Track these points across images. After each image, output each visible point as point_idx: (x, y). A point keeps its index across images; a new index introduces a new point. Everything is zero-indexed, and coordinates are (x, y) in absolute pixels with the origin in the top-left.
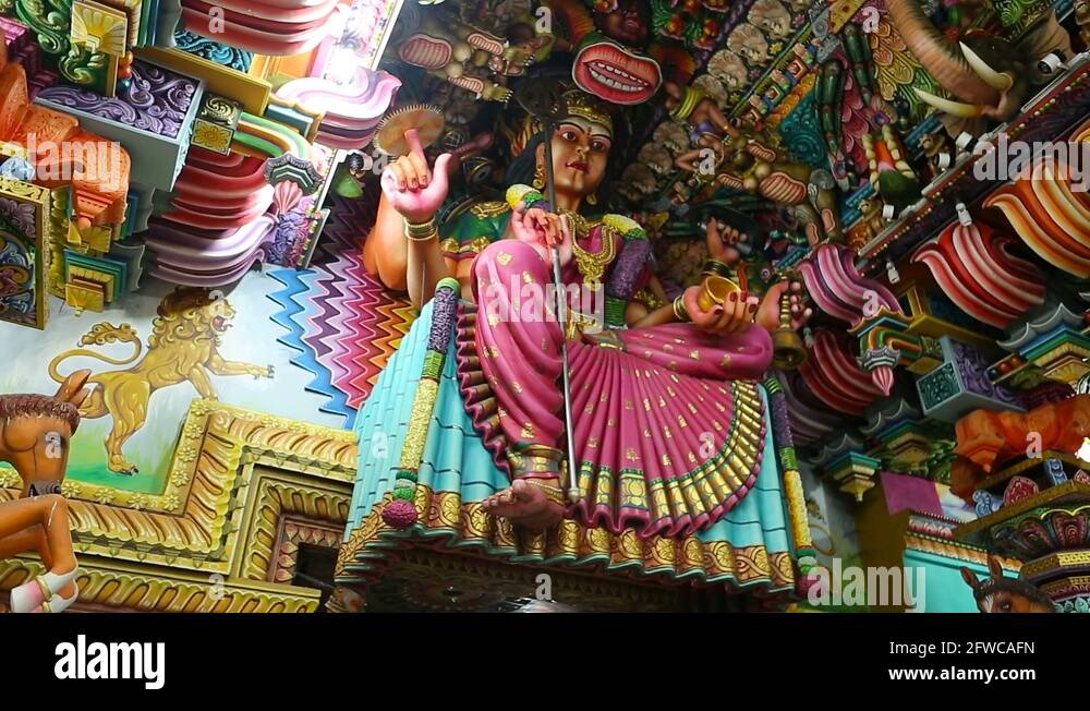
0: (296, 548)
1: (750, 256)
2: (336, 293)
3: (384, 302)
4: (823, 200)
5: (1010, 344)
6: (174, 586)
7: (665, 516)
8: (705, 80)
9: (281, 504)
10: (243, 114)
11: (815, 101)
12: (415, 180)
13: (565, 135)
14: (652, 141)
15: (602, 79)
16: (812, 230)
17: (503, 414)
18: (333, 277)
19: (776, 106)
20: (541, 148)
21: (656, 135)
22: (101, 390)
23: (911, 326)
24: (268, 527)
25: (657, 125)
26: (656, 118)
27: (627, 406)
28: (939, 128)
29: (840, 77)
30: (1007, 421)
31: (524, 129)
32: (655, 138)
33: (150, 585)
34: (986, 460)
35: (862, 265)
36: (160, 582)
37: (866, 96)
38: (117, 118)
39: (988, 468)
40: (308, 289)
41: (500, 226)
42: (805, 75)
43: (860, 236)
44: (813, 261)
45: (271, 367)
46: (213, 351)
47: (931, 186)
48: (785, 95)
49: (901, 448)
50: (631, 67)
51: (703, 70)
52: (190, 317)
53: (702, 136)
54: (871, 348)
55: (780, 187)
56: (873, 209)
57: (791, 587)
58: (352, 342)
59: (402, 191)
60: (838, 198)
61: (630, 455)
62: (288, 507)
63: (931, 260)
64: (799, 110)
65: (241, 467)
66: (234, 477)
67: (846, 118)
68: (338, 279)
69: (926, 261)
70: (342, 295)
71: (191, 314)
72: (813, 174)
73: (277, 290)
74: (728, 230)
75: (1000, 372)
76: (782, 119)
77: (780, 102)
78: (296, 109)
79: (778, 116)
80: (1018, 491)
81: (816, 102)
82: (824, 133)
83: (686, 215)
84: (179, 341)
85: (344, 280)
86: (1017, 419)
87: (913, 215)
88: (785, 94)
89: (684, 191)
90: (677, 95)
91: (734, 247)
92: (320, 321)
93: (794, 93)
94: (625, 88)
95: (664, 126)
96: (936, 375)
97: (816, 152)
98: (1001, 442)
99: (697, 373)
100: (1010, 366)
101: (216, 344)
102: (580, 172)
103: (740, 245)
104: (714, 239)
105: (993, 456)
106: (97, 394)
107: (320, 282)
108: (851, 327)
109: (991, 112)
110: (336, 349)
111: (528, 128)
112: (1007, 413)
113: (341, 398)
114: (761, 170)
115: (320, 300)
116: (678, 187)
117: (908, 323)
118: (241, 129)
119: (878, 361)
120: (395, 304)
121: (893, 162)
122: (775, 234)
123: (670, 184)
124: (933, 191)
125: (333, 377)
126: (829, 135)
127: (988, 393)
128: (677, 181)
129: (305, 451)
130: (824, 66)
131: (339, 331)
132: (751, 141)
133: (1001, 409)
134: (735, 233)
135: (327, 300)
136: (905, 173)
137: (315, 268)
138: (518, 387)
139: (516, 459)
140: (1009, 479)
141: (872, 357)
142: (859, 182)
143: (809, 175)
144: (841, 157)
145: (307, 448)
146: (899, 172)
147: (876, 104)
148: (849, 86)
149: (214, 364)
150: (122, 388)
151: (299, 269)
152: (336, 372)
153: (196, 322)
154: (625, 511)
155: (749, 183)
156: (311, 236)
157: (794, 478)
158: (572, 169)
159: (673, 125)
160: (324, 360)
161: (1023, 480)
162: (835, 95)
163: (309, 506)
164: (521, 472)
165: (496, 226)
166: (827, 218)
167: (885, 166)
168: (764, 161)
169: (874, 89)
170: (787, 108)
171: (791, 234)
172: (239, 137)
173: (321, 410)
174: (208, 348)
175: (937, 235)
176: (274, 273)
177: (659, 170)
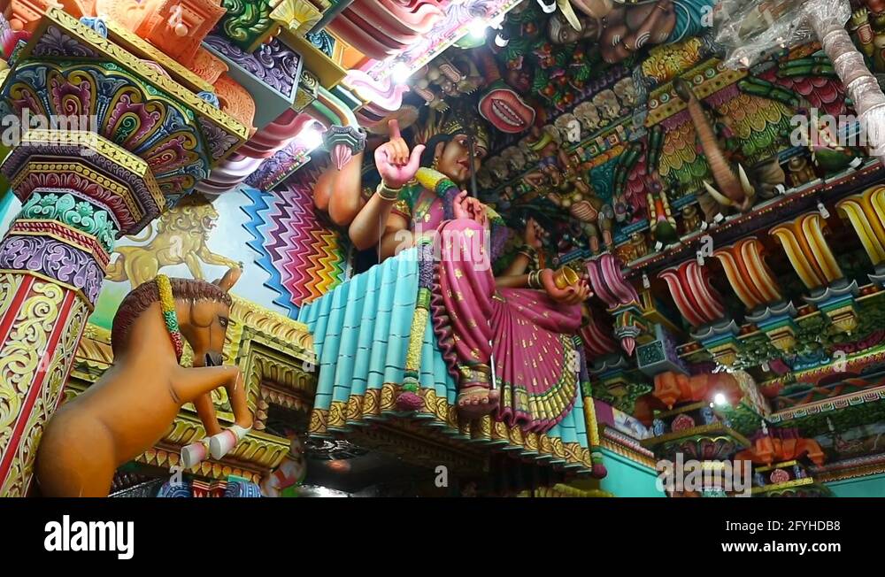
0: (267, 406)
1: (547, 247)
2: (286, 215)
3: (316, 228)
4: (607, 225)
5: (697, 337)
6: (194, 426)
7: (537, 419)
8: (550, 128)
9: (263, 373)
10: (320, 87)
11: (618, 162)
12: (401, 159)
13: (462, 142)
14: (500, 156)
15: (497, 112)
16: (594, 242)
17: (457, 338)
18: (284, 203)
19: (592, 158)
20: (441, 145)
21: (504, 152)
22: (122, 259)
23: (644, 315)
24: (255, 389)
25: (506, 147)
26: (507, 142)
27: (515, 344)
28: (695, 202)
29: (639, 154)
30: (682, 380)
31: (428, 127)
32: (502, 154)
33: (178, 425)
34: (670, 403)
35: (625, 271)
36: (185, 422)
37: (651, 169)
38: (253, 72)
39: (671, 407)
40: (268, 208)
41: (413, 195)
42: (618, 144)
43: (625, 252)
44: (597, 263)
45: (241, 263)
46: (203, 244)
47: (687, 237)
48: (601, 154)
49: (614, 386)
50: (521, 111)
51: (551, 122)
52: (187, 213)
53: (547, 166)
54: (625, 325)
55: (583, 210)
56: (639, 239)
57: (590, 470)
58: (295, 255)
59: (392, 165)
60: (616, 226)
61: (519, 377)
62: (267, 375)
63: (670, 279)
64: (606, 165)
65: (242, 342)
66: (237, 349)
67: (632, 177)
68: (287, 204)
69: (666, 279)
70: (290, 217)
71: (188, 211)
72: (604, 207)
73: (247, 204)
74: (539, 227)
75: (684, 351)
76: (592, 168)
77: (595, 156)
78: (353, 92)
79: (591, 165)
80: (681, 422)
81: (620, 164)
82: (616, 183)
83: (508, 209)
84: (179, 231)
85: (291, 206)
86: (687, 380)
87: (670, 250)
88: (601, 152)
89: (511, 194)
90: (537, 135)
91: (540, 239)
92: (275, 234)
93: (606, 154)
94: (509, 122)
95: (512, 149)
96: (650, 346)
97: (605, 191)
98: (678, 393)
99: (545, 326)
100: (691, 348)
101: (205, 238)
102: (466, 169)
103: (544, 240)
104: (530, 232)
105: (674, 401)
106: (119, 263)
107: (277, 204)
108: (609, 308)
109: (738, 206)
110: (285, 258)
111: (430, 127)
112: (683, 375)
113: (287, 295)
114: (577, 197)
115: (276, 218)
116: (508, 190)
117: (644, 312)
118: (320, 99)
119: (629, 334)
120: (323, 231)
121: (666, 216)
122: (566, 237)
123: (501, 186)
124: (687, 241)
125: (282, 279)
126: (619, 185)
127: (676, 362)
128: (509, 186)
129: (281, 335)
130: (634, 143)
131: (286, 245)
132: (579, 178)
133: (680, 373)
134: (543, 231)
135: (280, 219)
136: (672, 225)
137: (274, 193)
138: (474, 324)
139: (466, 371)
140: (677, 415)
141: (625, 330)
142: (632, 220)
143: (601, 206)
144: (622, 200)
145: (282, 332)
146: (669, 223)
147: (655, 176)
148: (641, 160)
149: (203, 254)
150: (138, 260)
151: (263, 191)
152: (284, 275)
153: (191, 218)
154: (519, 413)
155: (566, 203)
156: (287, 172)
157: (590, 401)
158: (460, 166)
159: (518, 150)
160: (277, 264)
161: (686, 417)
162: (632, 163)
163: (281, 376)
164: (469, 380)
165: (411, 193)
166: (607, 236)
167: (661, 218)
168: (580, 192)
169: (656, 166)
170: (598, 162)
171: (576, 239)
172: (316, 104)
173: (274, 302)
174: (199, 241)
175: (678, 264)
176: (247, 191)
177: (499, 176)
